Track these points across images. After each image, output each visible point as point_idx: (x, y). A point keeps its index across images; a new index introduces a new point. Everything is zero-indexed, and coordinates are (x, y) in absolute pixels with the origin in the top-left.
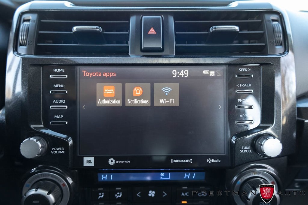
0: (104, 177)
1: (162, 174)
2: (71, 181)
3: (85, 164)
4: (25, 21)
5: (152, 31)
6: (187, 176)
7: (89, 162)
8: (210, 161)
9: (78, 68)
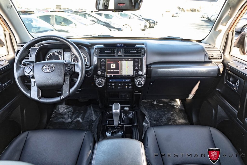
0: (110, 80)
1: (122, 80)
2: (105, 81)
3: (108, 76)
4: (96, 50)
5: (120, 52)
6: (127, 80)
7: (109, 76)
8: (130, 76)
9: (106, 59)
